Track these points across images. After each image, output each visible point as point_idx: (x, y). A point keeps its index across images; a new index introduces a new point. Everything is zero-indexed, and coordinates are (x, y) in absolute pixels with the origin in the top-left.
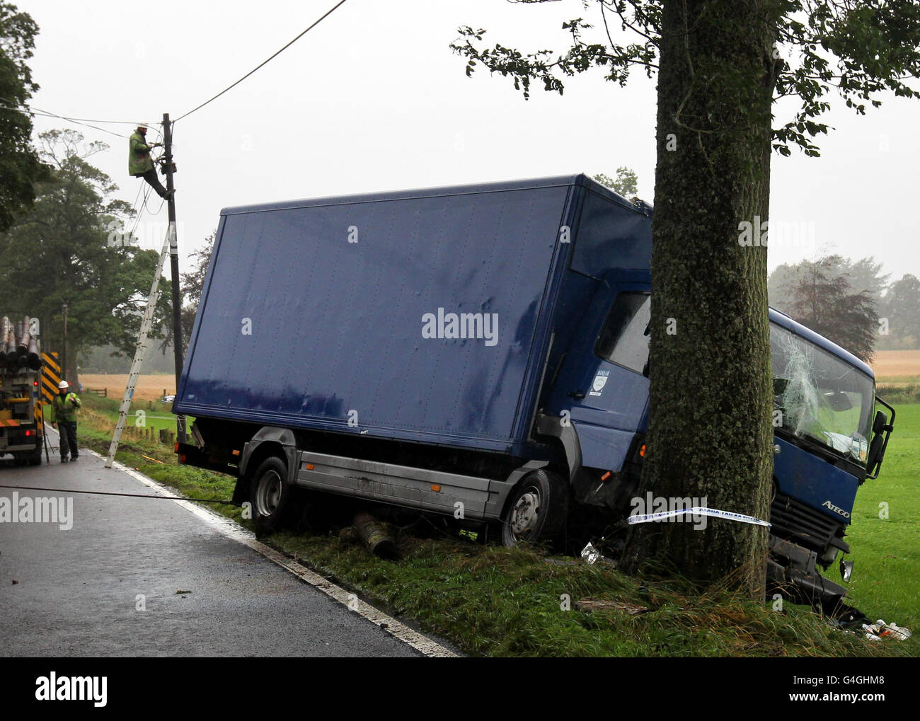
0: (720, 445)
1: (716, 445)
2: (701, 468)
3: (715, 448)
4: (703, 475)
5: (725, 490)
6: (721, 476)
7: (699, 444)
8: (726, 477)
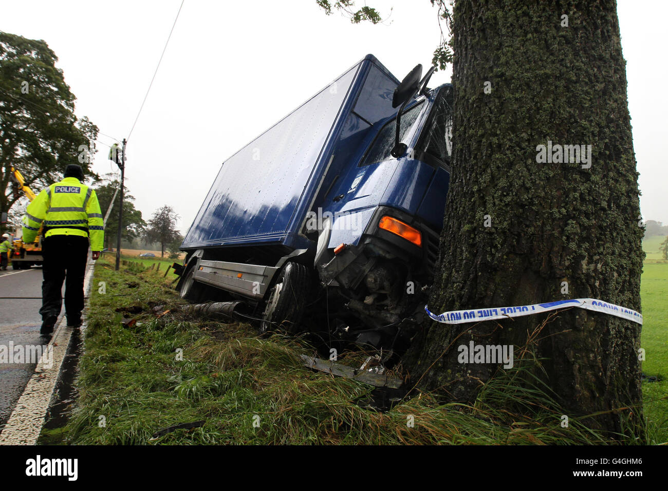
0: (609, 206)
1: (604, 204)
2: (582, 240)
3: (603, 209)
4: (586, 250)
5: (620, 275)
6: (613, 253)
7: (578, 204)
8: (620, 255)
